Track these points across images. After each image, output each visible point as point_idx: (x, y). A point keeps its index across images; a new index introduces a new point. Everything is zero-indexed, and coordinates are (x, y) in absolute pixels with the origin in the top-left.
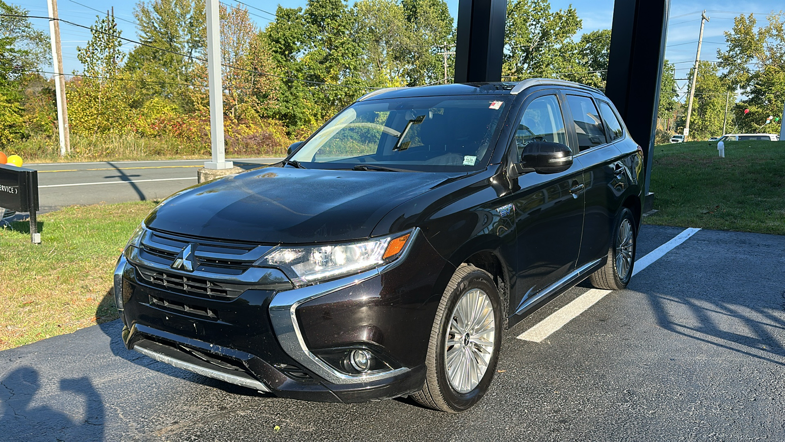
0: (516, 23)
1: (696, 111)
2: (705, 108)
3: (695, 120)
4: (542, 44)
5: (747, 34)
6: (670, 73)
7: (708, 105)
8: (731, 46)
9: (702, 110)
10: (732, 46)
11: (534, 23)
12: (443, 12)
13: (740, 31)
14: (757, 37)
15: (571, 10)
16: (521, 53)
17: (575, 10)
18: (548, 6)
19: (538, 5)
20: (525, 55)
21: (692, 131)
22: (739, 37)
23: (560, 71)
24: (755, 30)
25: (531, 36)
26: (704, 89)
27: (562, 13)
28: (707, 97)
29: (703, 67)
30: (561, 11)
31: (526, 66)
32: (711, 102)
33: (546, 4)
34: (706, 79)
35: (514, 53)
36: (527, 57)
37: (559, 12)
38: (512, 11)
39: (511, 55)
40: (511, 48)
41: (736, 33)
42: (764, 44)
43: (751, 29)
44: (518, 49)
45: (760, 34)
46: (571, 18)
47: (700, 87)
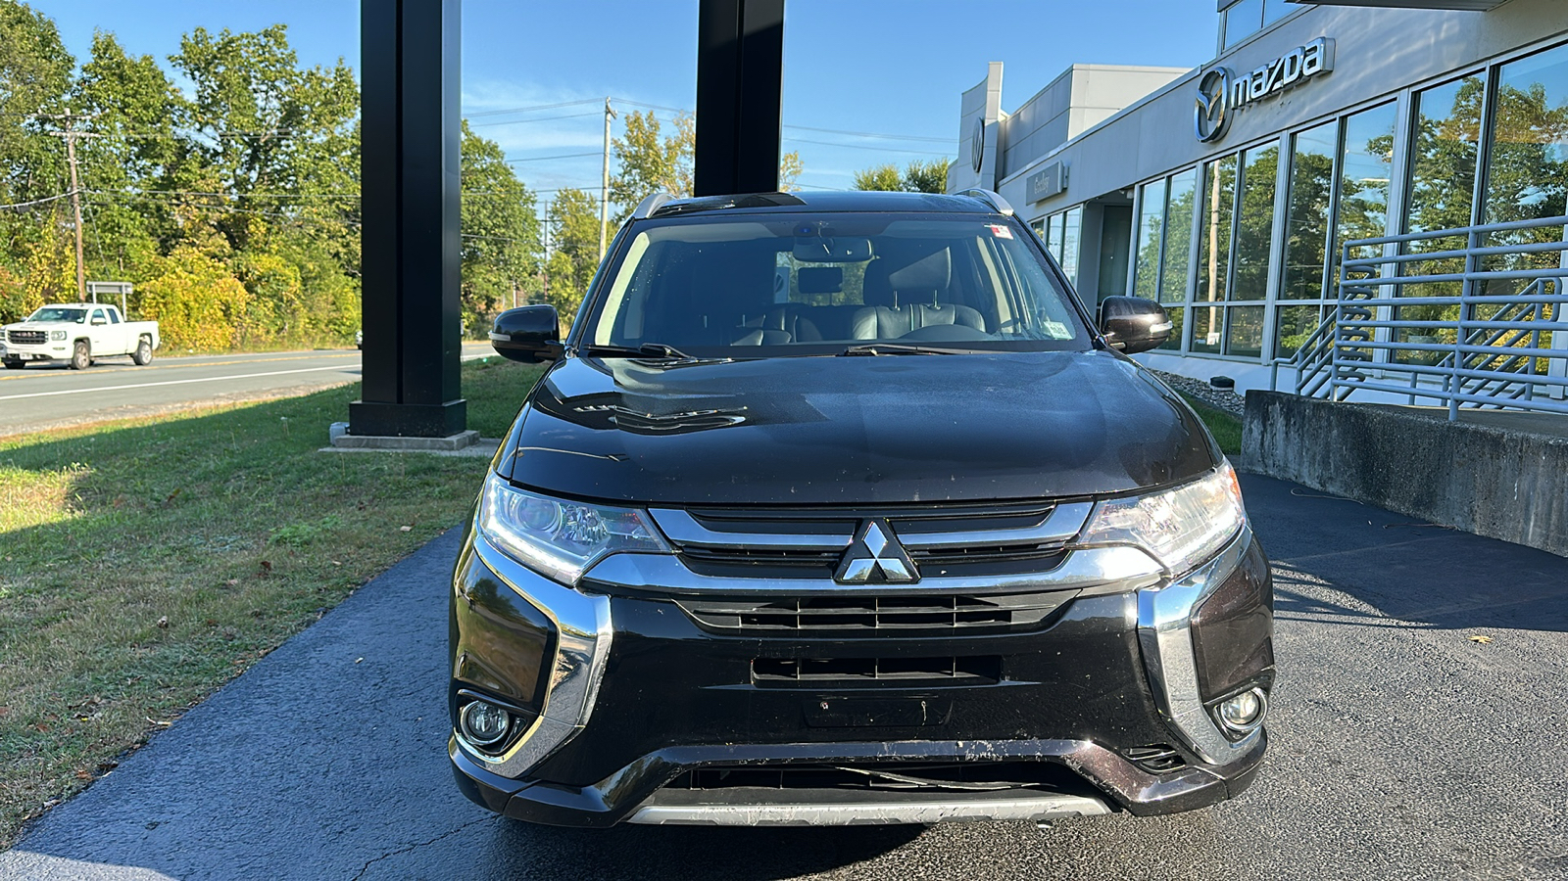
0: (228, 84)
1: (571, 279)
2: (584, 274)
3: (569, 295)
4: (288, 134)
5: (649, 146)
6: (530, 206)
7: (589, 268)
8: (625, 165)
9: (578, 276)
10: (628, 166)
11: (264, 88)
12: (46, 42)
13: (637, 141)
14: (664, 154)
15: (343, 69)
16: (241, 147)
17: (350, 71)
18: (292, 56)
19: (269, 52)
20: (249, 151)
21: (566, 315)
22: (636, 152)
23: (330, 191)
24: (660, 142)
25: (259, 115)
26: (579, 241)
27: (321, 74)
28: (587, 254)
29: (573, 200)
30: (318, 69)
31: (254, 175)
32: (592, 264)
33: (286, 52)
34: (580, 221)
35: (226, 145)
36: (254, 158)
37: (314, 71)
38: (215, 57)
39: (220, 149)
40: (217, 136)
41: (632, 144)
42: (676, 168)
43: (655, 140)
44: (236, 138)
45: (669, 148)
46: (345, 85)
47: (572, 236)
